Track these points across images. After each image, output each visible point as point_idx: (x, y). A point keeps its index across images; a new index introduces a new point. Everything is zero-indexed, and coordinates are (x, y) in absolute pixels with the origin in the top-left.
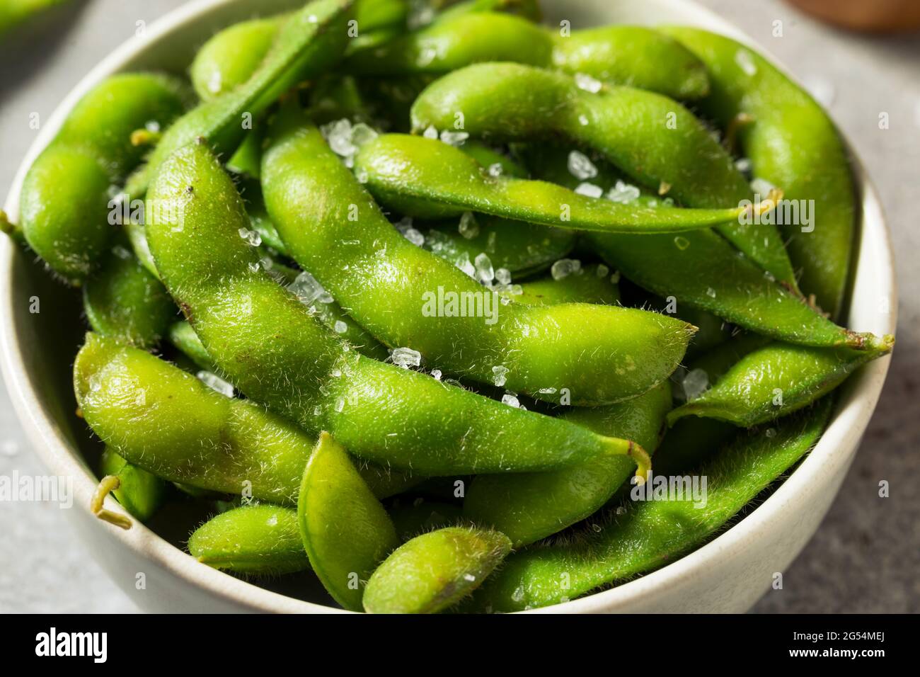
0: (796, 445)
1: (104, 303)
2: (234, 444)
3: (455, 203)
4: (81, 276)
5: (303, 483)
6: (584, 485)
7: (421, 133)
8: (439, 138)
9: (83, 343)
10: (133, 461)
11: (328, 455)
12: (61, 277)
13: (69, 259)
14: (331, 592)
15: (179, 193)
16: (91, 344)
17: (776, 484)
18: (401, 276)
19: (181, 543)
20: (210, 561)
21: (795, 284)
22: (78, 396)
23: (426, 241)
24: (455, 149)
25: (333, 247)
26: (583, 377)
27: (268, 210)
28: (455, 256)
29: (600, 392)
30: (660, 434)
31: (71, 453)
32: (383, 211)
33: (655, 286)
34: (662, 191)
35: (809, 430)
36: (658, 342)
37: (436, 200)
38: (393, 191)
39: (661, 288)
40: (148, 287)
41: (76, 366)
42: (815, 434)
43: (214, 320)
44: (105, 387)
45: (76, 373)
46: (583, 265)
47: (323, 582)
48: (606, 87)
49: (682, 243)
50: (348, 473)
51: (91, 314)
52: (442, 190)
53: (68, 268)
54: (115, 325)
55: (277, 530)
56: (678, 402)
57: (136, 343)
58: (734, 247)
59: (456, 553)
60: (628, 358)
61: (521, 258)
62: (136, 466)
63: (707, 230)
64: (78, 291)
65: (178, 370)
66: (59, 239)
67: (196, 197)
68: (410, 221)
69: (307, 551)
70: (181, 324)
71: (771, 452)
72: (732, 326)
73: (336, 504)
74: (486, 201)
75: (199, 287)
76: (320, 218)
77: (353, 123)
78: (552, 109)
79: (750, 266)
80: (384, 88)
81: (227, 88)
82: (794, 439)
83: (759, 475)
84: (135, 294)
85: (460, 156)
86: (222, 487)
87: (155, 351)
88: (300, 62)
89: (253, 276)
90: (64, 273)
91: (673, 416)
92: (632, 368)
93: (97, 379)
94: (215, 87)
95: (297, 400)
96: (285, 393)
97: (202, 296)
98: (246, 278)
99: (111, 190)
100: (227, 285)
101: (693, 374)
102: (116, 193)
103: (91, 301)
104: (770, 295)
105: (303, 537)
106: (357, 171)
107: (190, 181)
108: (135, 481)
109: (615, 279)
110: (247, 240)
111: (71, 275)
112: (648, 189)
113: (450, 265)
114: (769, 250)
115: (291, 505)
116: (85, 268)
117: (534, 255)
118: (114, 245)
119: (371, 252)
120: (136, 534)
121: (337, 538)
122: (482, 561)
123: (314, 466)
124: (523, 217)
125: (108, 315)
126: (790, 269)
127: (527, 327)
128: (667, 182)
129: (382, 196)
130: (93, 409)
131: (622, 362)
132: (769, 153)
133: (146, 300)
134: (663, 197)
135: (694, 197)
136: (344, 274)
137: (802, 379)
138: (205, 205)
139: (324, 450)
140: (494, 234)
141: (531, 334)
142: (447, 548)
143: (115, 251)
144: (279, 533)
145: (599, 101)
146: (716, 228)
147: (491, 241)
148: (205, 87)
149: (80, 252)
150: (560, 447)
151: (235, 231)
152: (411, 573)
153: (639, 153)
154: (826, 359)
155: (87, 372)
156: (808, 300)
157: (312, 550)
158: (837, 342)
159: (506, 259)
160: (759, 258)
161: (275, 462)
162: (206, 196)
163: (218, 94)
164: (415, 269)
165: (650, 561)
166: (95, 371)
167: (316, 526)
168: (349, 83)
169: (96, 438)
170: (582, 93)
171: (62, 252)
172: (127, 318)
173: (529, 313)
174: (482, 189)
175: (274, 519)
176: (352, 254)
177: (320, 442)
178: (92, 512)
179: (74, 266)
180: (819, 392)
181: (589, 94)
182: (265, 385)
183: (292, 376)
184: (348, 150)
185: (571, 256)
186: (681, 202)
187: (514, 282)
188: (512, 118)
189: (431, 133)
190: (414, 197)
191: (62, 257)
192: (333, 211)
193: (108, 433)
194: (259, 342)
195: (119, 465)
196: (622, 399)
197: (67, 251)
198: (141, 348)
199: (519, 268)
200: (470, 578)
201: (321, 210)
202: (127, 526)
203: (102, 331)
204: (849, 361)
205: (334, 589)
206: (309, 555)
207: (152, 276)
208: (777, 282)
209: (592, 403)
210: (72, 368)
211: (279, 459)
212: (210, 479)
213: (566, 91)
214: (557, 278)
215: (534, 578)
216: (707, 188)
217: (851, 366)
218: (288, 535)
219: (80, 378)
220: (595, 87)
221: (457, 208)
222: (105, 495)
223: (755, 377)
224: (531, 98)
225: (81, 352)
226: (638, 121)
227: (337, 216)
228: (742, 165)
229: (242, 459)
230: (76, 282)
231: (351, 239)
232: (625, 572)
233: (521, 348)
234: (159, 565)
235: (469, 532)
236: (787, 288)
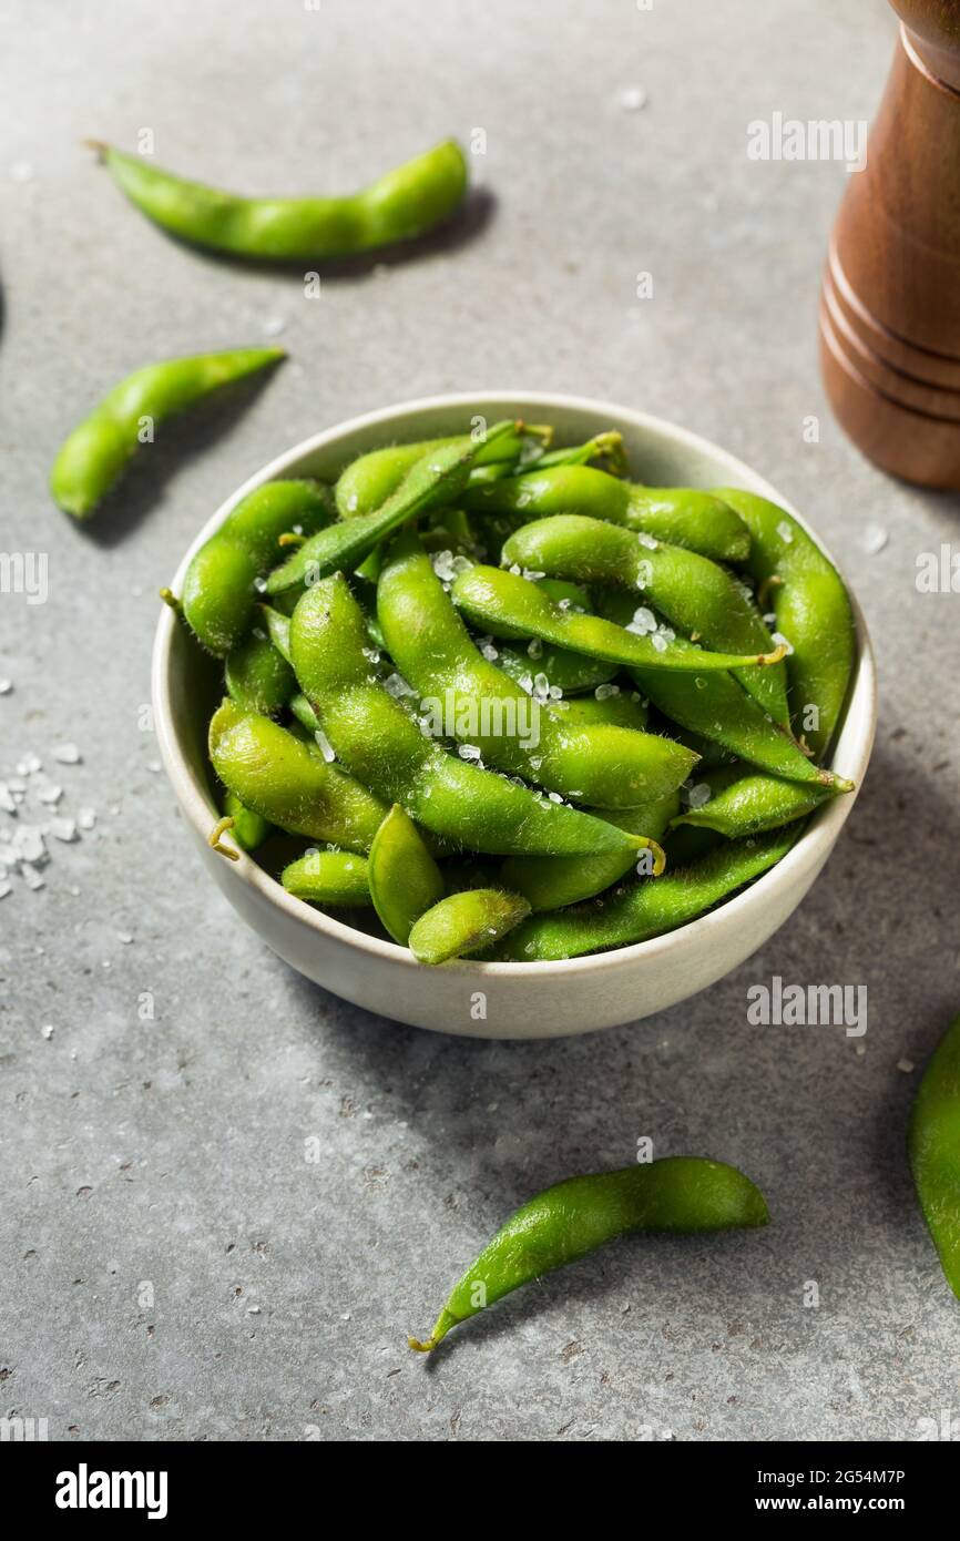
0: (767, 856)
1: (240, 674)
2: (327, 801)
3: (525, 631)
4: (226, 651)
5: (375, 842)
6: (593, 872)
7: (507, 568)
8: (522, 574)
9: (219, 706)
10: (247, 805)
11: (397, 821)
12: (209, 650)
13: (216, 637)
14: (390, 931)
15: (318, 616)
16: (226, 707)
17: (746, 885)
18: (473, 689)
19: (276, 874)
20: (295, 893)
21: (789, 727)
22: (210, 748)
23: (499, 657)
24: (533, 586)
25: (424, 658)
26: (604, 786)
27: (379, 618)
28: (521, 672)
29: (616, 799)
30: (664, 834)
31: (201, 793)
32: (469, 631)
33: (675, 715)
34: (693, 638)
35: (780, 844)
36: (668, 764)
37: (511, 627)
38: (479, 616)
39: (680, 718)
40: (277, 664)
41: (212, 724)
42: (783, 849)
43: (336, 718)
44: (232, 744)
45: (211, 730)
46: (621, 691)
47: (382, 919)
48: (662, 544)
49: (701, 684)
50: (411, 838)
51: (229, 681)
52: (516, 620)
53: (215, 644)
54: (249, 693)
55: (352, 874)
56: (683, 808)
57: (260, 710)
58: (744, 690)
59: (486, 911)
60: (641, 775)
61: (573, 679)
62: (249, 809)
63: (725, 674)
64: (222, 662)
65: (291, 737)
66: (210, 621)
67: (331, 621)
68: (491, 638)
69: (372, 894)
70: (299, 696)
71: (747, 859)
72: (732, 754)
73: (399, 860)
74: (550, 633)
75: (326, 691)
76: (417, 633)
77: (455, 554)
78: (614, 561)
79: (755, 707)
80: (487, 520)
81: (362, 511)
82: (766, 851)
83: (732, 878)
84: (265, 669)
85: (534, 592)
86: (315, 835)
87: (276, 717)
88: (422, 502)
89: (370, 686)
90: (211, 647)
91: (675, 823)
92: (643, 784)
93: (226, 738)
94: (352, 507)
95: (395, 786)
96: (387, 780)
97: (329, 698)
98: (365, 687)
99: (257, 580)
100: (349, 691)
101: (698, 787)
102: (261, 583)
103: (230, 672)
104: (765, 733)
105: (370, 883)
106: (453, 595)
107: (327, 607)
108: (248, 821)
109: (645, 705)
110: (368, 657)
111: (217, 650)
112: (683, 633)
113: (514, 681)
114: (772, 696)
115: (365, 855)
116: (229, 645)
117: (583, 678)
118: (255, 627)
119: (454, 666)
120: (242, 864)
121: (397, 885)
122: (505, 919)
123: (386, 828)
124: (577, 649)
125: (242, 684)
126: (787, 714)
127: (566, 741)
128: (698, 631)
129: (470, 617)
130: (221, 760)
131: (636, 778)
132: (791, 612)
133: (274, 675)
134: (695, 643)
135: (718, 647)
136: (430, 680)
137: (779, 805)
138: (338, 627)
139: (394, 818)
140: (553, 659)
141: (569, 746)
142: (479, 906)
143: (255, 631)
144: (354, 877)
145: (654, 558)
146: (731, 672)
147: (550, 663)
148: (345, 505)
149: (226, 632)
150: (596, 838)
151: (359, 650)
152: (447, 922)
153: (679, 606)
154: (801, 791)
155: (220, 730)
156: (798, 740)
157: (377, 897)
158: (811, 779)
159: (560, 680)
160: (763, 702)
161: (357, 820)
162: (339, 620)
163: (354, 514)
164: (486, 685)
165: (636, 935)
166: (226, 729)
167: (380, 875)
168: (462, 515)
169: (221, 783)
170: (641, 548)
171: (212, 631)
172: (257, 688)
173: (570, 729)
174: (548, 622)
175: (350, 865)
176: (440, 665)
177: (392, 810)
178: (210, 843)
179: (220, 643)
180: (792, 817)
181: (648, 549)
182: (371, 772)
183: (392, 767)
184: (448, 576)
185: (613, 682)
186: (706, 646)
187: (563, 699)
188: (581, 565)
189: (515, 570)
190: (494, 623)
191: (211, 634)
192: (428, 629)
193: (231, 780)
194: (369, 738)
195: (237, 808)
196: (633, 807)
197: (215, 630)
198: (265, 715)
199: (569, 687)
200: (493, 932)
201: (419, 627)
202: (235, 858)
203: (236, 697)
204: (819, 795)
205: (390, 925)
206: (373, 898)
207: (281, 656)
208: (774, 722)
209: (609, 807)
210: (208, 725)
211: (360, 818)
212: (304, 826)
213: (630, 546)
214: (599, 699)
215: (544, 937)
216: (729, 640)
217: (821, 799)
218: (360, 879)
219: (214, 734)
220: (653, 545)
221: (529, 635)
222: (222, 831)
223: (742, 799)
224: (598, 551)
225: (217, 713)
226: (682, 579)
227: (431, 633)
228: (768, 618)
229: (332, 814)
230: (220, 656)
231: (439, 653)
232: (614, 940)
233: (560, 757)
234: (257, 890)
235: (497, 896)
236: (781, 729)
